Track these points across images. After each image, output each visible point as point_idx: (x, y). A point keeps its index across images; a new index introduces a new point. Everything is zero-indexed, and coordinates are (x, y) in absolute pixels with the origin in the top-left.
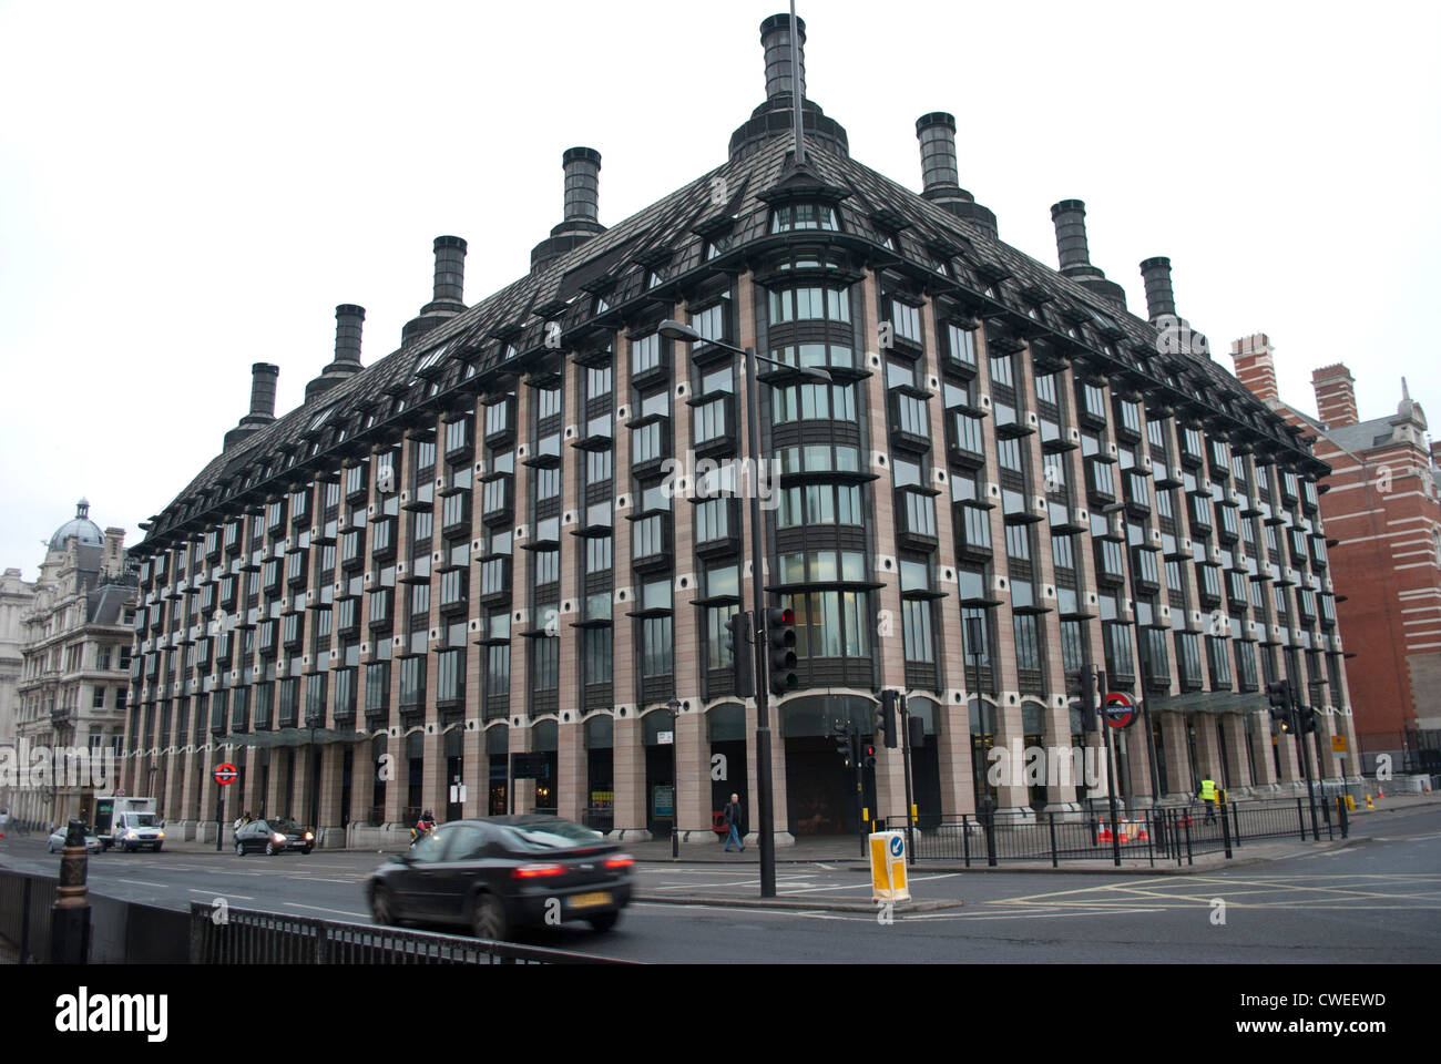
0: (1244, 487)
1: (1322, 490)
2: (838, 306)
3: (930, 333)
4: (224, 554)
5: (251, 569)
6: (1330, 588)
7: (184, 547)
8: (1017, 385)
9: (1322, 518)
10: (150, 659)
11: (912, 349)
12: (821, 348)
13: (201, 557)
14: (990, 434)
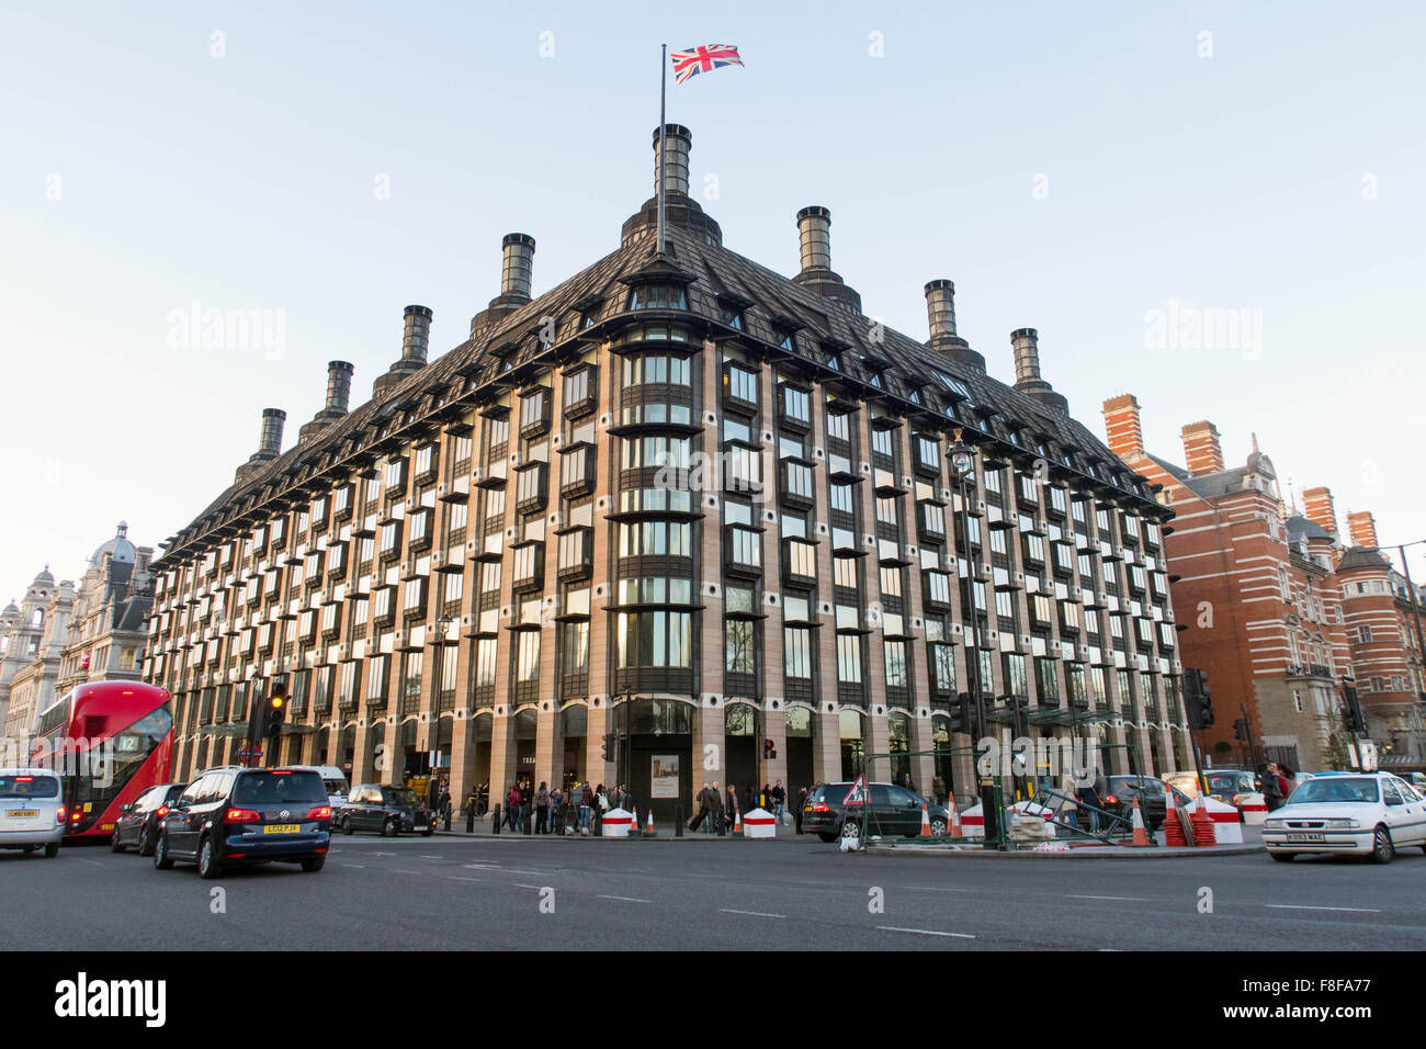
0: (1083, 528)
1: (1166, 532)
2: (681, 372)
3: (767, 395)
4: (220, 571)
5: (238, 584)
6: (1171, 617)
7: (191, 565)
8: (853, 439)
9: (1166, 558)
10: (159, 660)
11: (747, 409)
12: (663, 407)
13: (203, 573)
14: (821, 480)
